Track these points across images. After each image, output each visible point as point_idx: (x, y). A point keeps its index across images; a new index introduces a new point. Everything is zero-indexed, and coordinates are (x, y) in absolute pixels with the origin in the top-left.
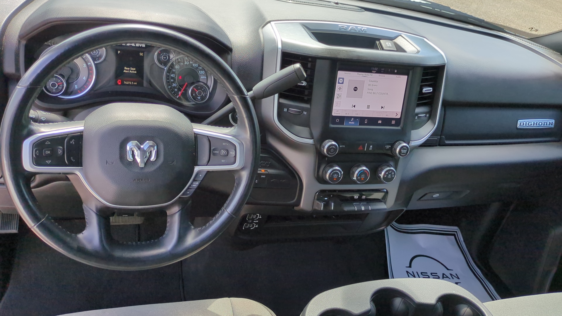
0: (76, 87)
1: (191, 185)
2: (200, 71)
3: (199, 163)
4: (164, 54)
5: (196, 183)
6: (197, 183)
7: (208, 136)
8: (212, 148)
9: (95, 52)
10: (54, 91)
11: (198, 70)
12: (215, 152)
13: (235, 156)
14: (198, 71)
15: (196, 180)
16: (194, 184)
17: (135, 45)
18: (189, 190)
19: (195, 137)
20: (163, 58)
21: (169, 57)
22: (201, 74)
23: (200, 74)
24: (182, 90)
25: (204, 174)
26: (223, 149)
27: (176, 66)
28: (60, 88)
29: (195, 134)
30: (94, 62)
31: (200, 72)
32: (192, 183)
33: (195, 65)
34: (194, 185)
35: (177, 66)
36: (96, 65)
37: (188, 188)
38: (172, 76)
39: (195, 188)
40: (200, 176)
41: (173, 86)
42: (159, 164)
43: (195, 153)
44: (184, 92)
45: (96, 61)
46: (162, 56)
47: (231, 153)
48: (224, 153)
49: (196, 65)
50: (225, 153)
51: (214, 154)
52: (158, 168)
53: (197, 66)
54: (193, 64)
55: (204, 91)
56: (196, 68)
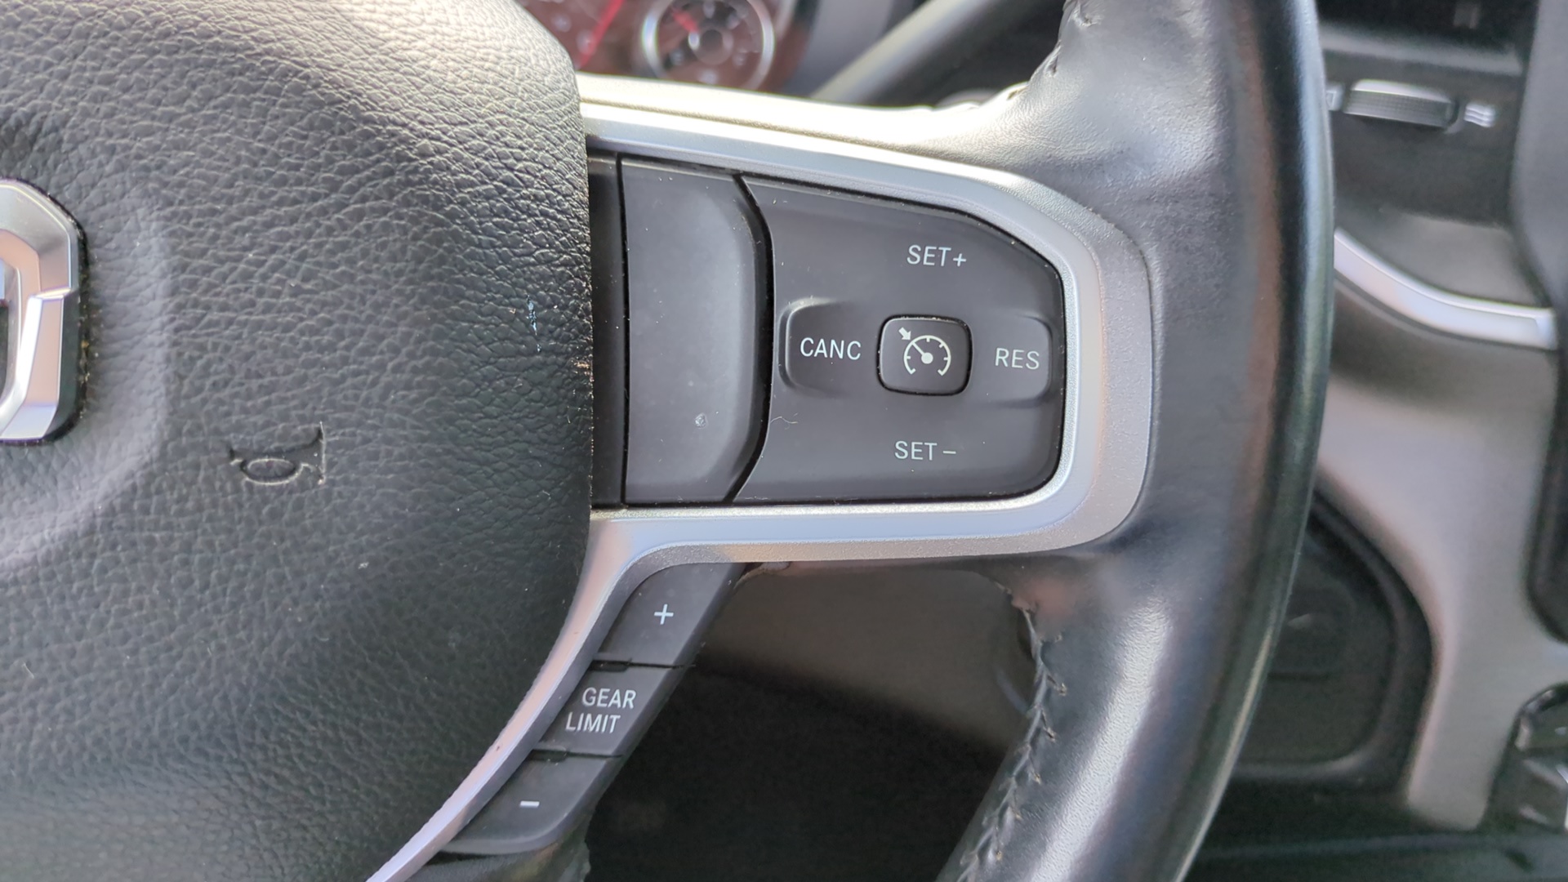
1: (563, 713)
3: (642, 475)
5: (615, 700)
6: (629, 701)
7: (738, 176)
8: (790, 307)
12: (821, 349)
13: (1054, 397)
15: (624, 666)
16: (595, 711)
18: (536, 767)
19: (596, 183)
25: (702, 598)
26: (914, 316)
29: (595, 148)
32: (569, 702)
34: (590, 724)
37: (533, 755)
39: (610, 752)
40: (664, 614)
42: (103, 487)
43: (597, 368)
47: (1001, 356)
48: (927, 358)
50: (939, 354)
51: (811, 374)
52: (91, 531)
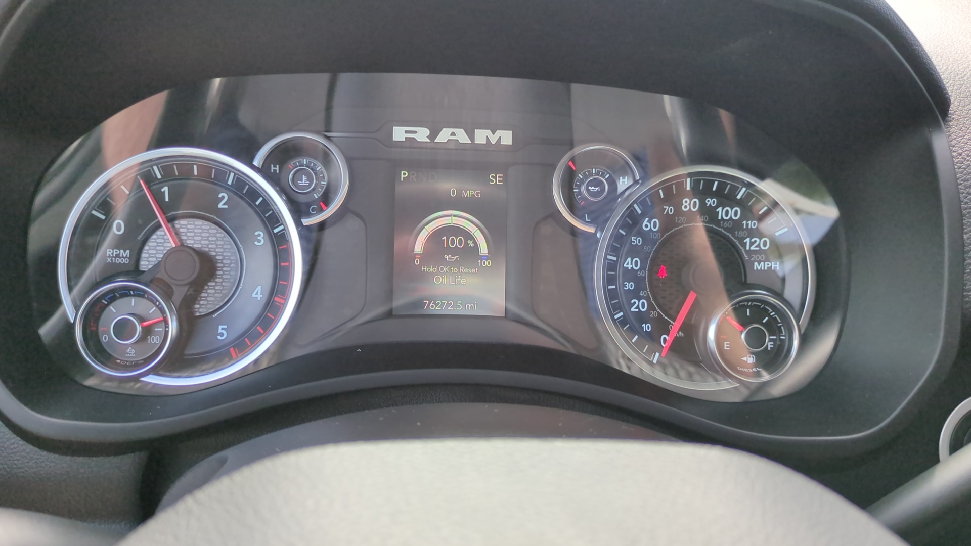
0: (222, 335)
2: (748, 240)
4: (591, 174)
9: (304, 178)
10: (131, 352)
11: (741, 234)
14: (741, 240)
17: (471, 136)
20: (588, 190)
21: (613, 184)
22: (755, 252)
23: (750, 252)
24: (675, 326)
27: (645, 223)
28: (155, 340)
30: (298, 223)
31: (752, 244)
33: (727, 214)
35: (649, 221)
36: (305, 232)
38: (630, 267)
41: (633, 309)
44: (681, 334)
45: (308, 215)
46: (582, 182)
49: (731, 213)
53: (736, 215)
54: (720, 209)
55: (773, 327)
56: (731, 224)
